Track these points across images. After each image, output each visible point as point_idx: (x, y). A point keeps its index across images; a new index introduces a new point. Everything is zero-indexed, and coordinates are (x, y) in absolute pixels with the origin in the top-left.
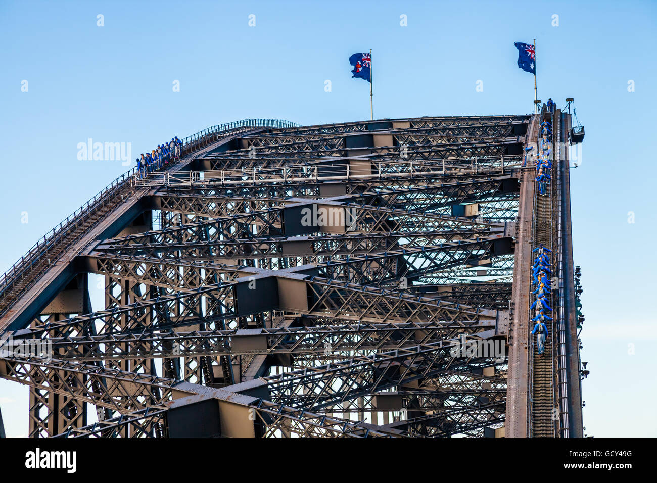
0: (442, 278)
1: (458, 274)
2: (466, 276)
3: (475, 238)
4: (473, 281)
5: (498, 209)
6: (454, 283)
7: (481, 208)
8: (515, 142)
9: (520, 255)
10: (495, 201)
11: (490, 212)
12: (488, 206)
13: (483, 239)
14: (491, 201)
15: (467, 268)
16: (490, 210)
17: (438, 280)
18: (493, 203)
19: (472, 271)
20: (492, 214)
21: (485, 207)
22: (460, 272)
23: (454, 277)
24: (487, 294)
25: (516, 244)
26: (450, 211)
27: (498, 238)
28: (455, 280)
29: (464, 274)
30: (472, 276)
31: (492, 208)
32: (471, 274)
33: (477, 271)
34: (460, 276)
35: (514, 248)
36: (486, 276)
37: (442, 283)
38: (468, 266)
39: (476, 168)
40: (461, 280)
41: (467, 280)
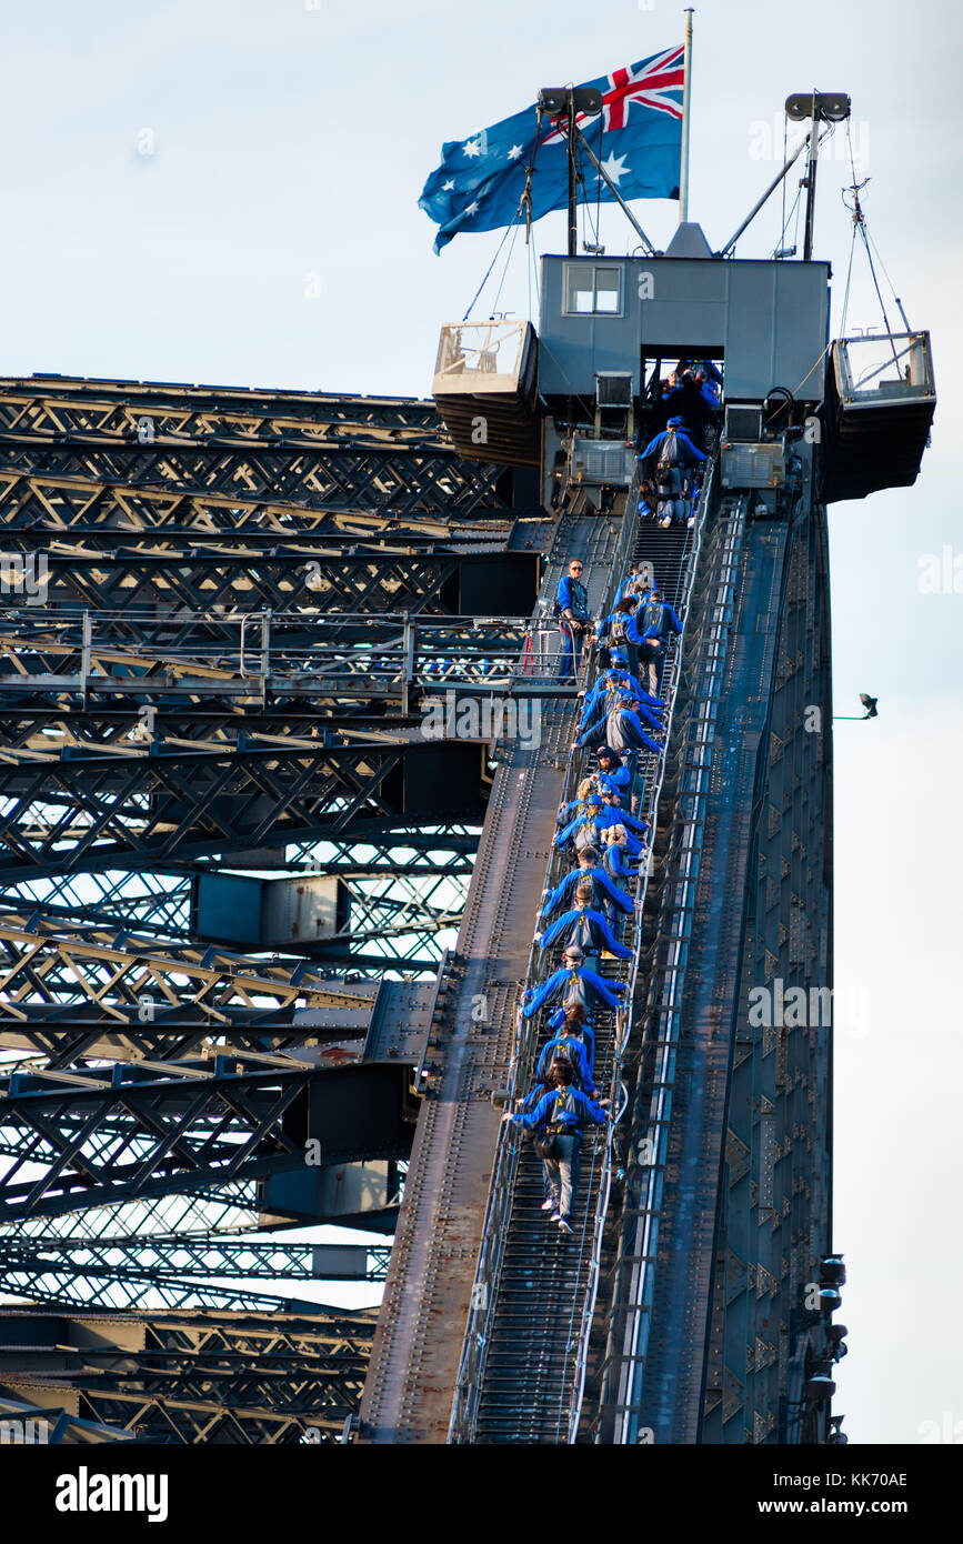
0: (123, 1274)
1: (213, 1259)
2: (253, 1274)
3: (204, 1057)
4: (290, 1305)
5: (444, 918)
6: (185, 1305)
7: (354, 906)
8: (500, 548)
9: (439, 1165)
10: (433, 869)
11: (402, 932)
12: (390, 895)
13: (250, 1065)
14: (410, 870)
15: (262, 1229)
16: (400, 920)
17: (97, 1283)
18: (417, 881)
19: (288, 1249)
20: (412, 939)
21: (379, 902)
22: (222, 1248)
23: (188, 1272)
24: (328, 1379)
25: (426, 1107)
26: (186, 908)
27: (331, 1062)
28: (192, 1289)
29: (246, 1260)
30: (287, 1275)
31: (415, 911)
32: (279, 1261)
33: (318, 1249)
34: (220, 1273)
35: (414, 1126)
36: (361, 1277)
37: (122, 1302)
38: (269, 1219)
39: (266, 670)
40: (224, 1292)
41: (256, 1297)
